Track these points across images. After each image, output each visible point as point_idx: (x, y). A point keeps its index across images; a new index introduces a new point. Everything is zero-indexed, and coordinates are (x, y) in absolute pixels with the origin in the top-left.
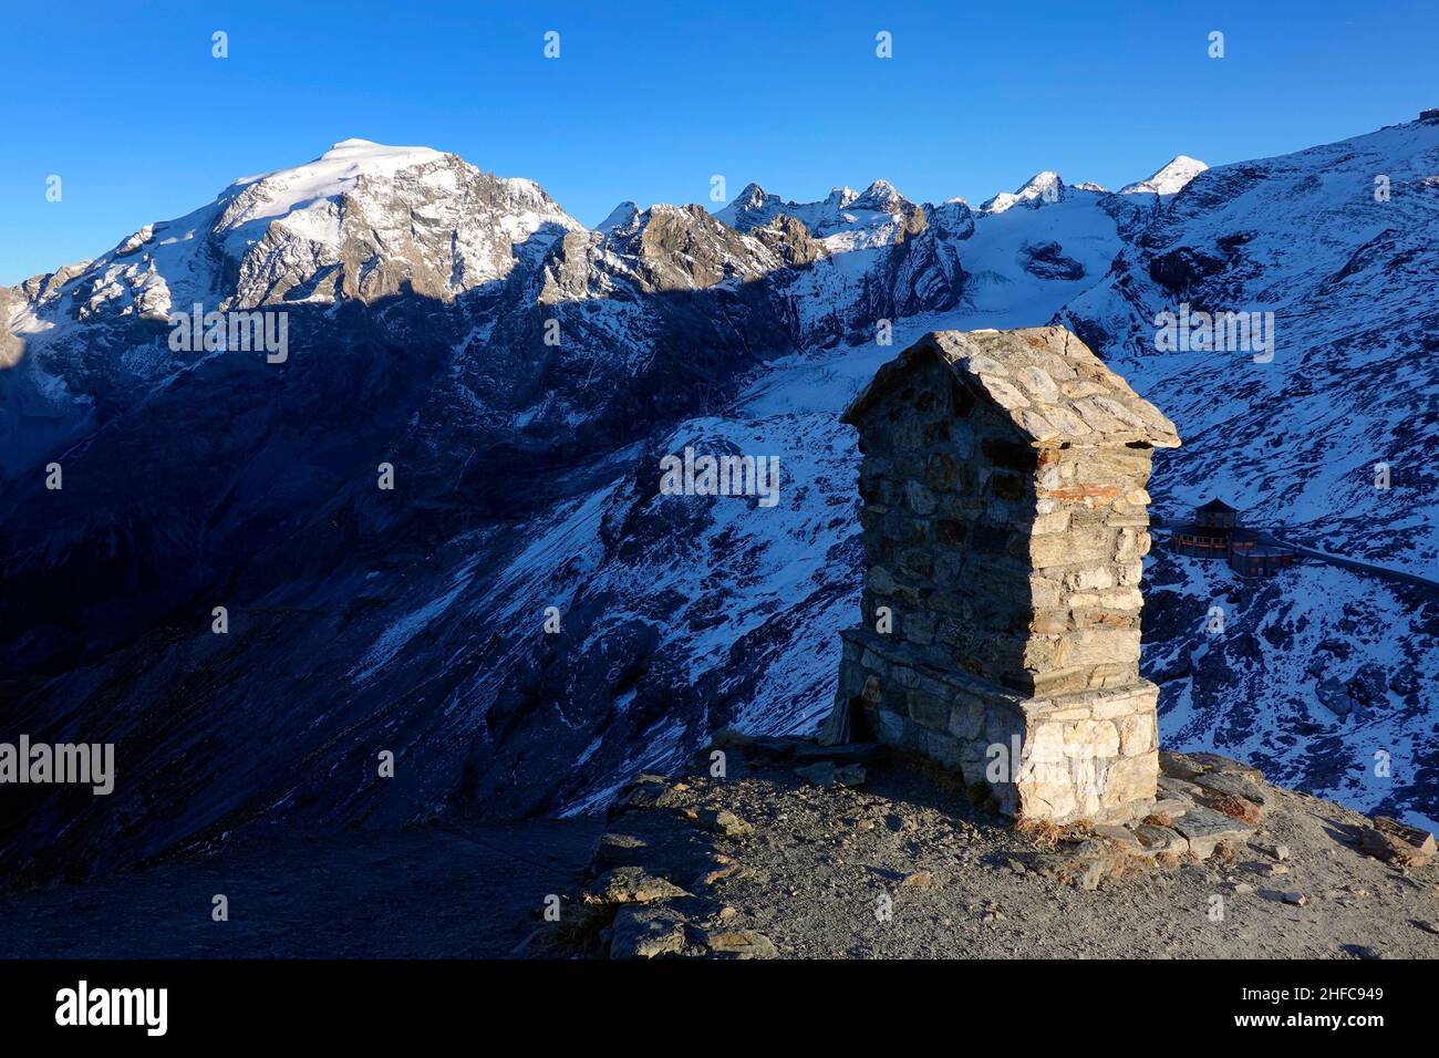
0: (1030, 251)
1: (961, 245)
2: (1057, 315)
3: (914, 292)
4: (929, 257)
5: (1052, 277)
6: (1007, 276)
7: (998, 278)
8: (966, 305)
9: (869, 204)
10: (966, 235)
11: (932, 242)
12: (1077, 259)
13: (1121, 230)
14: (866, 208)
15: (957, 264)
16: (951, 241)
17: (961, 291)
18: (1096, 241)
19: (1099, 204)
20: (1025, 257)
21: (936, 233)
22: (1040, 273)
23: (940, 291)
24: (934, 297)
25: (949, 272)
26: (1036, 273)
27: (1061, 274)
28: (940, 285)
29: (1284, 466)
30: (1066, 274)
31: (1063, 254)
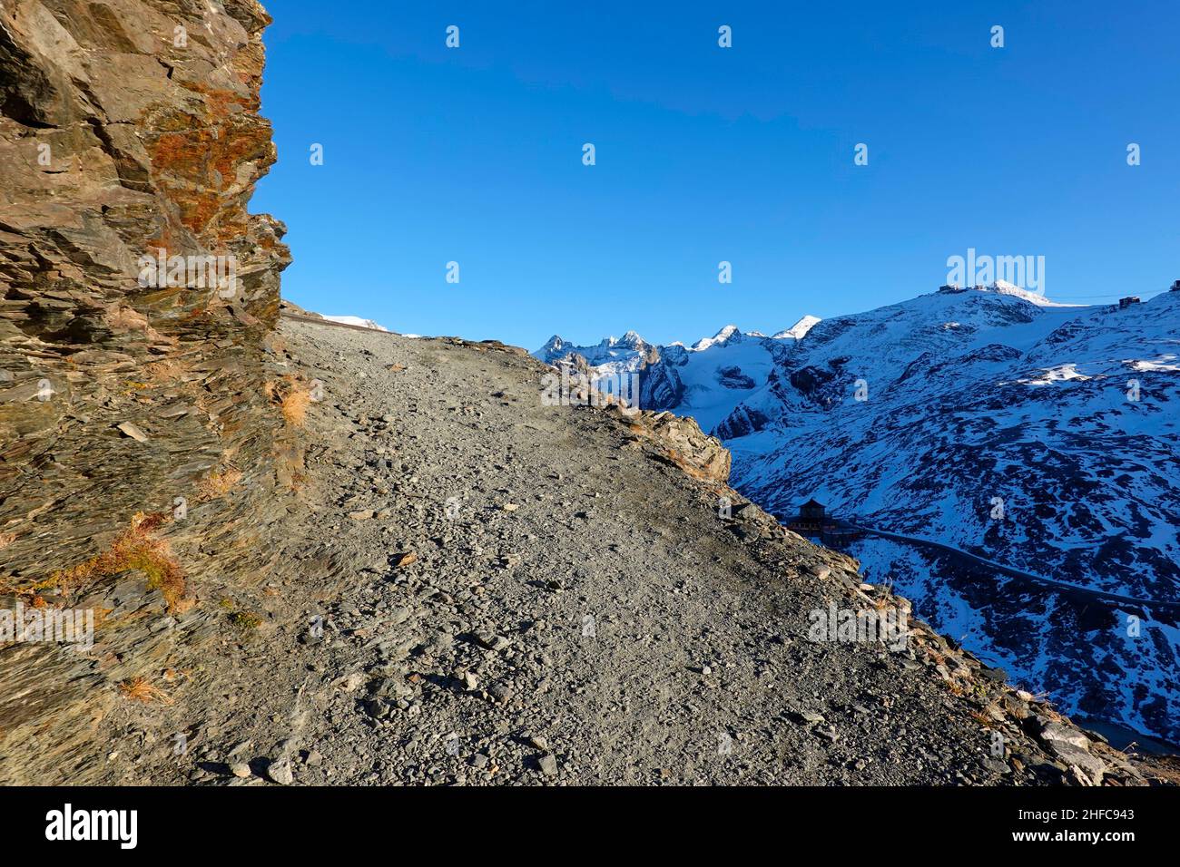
0: (722, 372)
1: (681, 369)
2: (737, 408)
3: (653, 398)
4: (661, 376)
5: (736, 387)
6: (710, 387)
7: (703, 388)
8: (685, 405)
9: (624, 345)
10: (684, 363)
11: (663, 367)
12: (750, 376)
13: (775, 359)
14: (622, 348)
15: (678, 380)
16: (674, 367)
17: (682, 396)
18: (760, 366)
19: (761, 344)
20: (718, 376)
21: (665, 362)
22: (729, 385)
23: (669, 397)
24: (665, 401)
25: (674, 385)
26: (727, 385)
27: (741, 385)
28: (669, 393)
29: (858, 482)
30: (744, 385)
31: (742, 374)
